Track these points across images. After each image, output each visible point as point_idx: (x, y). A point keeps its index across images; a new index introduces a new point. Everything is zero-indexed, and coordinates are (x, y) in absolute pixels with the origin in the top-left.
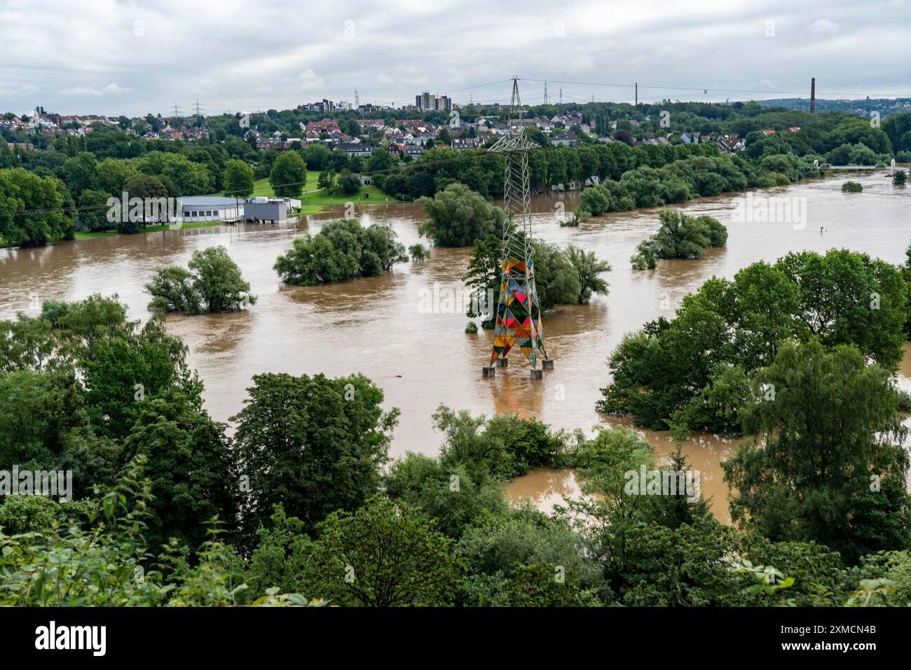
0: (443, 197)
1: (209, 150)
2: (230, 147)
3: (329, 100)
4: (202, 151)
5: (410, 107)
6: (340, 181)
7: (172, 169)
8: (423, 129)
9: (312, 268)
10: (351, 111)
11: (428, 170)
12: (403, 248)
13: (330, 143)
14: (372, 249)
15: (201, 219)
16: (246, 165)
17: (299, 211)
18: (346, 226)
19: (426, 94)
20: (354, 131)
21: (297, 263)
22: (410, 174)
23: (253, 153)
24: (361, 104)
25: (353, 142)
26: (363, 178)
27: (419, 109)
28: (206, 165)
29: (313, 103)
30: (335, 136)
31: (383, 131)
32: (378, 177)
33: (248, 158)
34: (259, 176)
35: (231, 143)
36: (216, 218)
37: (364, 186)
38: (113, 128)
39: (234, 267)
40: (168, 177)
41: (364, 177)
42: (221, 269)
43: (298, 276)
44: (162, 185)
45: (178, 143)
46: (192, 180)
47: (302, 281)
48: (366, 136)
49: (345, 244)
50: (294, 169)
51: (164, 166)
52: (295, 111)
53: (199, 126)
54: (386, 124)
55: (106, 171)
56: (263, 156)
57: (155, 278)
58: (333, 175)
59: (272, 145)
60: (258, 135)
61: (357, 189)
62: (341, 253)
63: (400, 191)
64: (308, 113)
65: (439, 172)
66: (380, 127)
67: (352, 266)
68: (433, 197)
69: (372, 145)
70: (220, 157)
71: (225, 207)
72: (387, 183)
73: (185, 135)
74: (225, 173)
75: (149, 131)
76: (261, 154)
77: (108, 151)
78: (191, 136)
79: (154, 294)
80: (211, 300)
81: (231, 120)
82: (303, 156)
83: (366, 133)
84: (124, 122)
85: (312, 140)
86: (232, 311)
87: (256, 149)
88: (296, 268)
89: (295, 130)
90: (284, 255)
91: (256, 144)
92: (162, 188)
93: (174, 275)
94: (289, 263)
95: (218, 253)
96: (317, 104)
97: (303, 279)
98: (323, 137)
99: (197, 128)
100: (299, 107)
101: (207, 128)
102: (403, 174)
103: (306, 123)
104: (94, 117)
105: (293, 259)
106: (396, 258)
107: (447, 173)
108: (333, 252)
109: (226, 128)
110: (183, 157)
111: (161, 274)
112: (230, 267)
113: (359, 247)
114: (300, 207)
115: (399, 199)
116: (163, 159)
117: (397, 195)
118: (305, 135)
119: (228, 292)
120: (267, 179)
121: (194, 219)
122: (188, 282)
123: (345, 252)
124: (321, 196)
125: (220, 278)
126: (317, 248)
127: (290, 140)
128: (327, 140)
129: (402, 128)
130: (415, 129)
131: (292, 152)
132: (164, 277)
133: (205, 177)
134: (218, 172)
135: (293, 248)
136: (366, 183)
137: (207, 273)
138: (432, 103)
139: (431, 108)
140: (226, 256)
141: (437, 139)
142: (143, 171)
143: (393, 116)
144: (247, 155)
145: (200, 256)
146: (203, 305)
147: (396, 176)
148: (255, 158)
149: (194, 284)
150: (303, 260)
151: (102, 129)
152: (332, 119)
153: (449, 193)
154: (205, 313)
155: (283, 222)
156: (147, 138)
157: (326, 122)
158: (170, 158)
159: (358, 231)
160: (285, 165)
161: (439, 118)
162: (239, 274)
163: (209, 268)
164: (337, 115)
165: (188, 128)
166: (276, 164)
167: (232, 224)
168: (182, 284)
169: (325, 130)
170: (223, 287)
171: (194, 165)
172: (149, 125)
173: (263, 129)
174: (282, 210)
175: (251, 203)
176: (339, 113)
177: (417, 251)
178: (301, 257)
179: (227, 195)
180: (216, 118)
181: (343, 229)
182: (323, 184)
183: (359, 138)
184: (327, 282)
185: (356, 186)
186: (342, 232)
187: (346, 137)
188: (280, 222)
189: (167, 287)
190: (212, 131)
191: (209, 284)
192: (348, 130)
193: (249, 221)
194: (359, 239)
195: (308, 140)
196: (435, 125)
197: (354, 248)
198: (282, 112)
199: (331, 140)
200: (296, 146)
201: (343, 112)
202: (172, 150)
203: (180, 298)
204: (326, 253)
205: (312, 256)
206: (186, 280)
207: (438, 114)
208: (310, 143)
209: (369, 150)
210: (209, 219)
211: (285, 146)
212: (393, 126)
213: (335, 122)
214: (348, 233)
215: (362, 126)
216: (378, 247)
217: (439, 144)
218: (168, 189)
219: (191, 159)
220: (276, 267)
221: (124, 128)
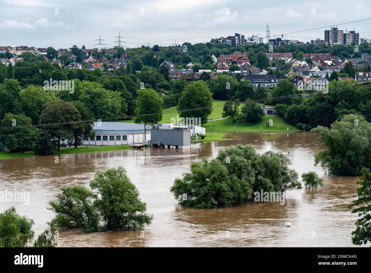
0: (339, 127)
1: (123, 79)
2: (143, 76)
3: (241, 34)
4: (116, 80)
5: (318, 41)
6: (244, 110)
7: (88, 96)
8: (329, 63)
9: (207, 192)
10: (262, 44)
11: (330, 102)
12: (295, 175)
13: (238, 74)
14: (266, 175)
15: (112, 143)
16: (157, 94)
17: (203, 137)
18: (242, 152)
19: (334, 29)
20: (262, 63)
21: (193, 186)
22: (311, 105)
23: (165, 82)
24: (272, 38)
25: (261, 73)
26: (266, 109)
27: (327, 43)
28: (120, 93)
29: (225, 37)
30: (244, 68)
31: (290, 64)
32: (280, 108)
33: (160, 87)
34: (168, 104)
35: (145, 72)
36: (125, 142)
37: (267, 116)
38: (41, 58)
39: (133, 187)
40: (82, 104)
41: (267, 107)
42: (119, 189)
43: (194, 198)
44: (76, 110)
45: (97, 73)
46: (105, 107)
47: (197, 203)
48: (274, 69)
49: (240, 169)
50: (201, 98)
51: (81, 93)
52: (208, 44)
53: (119, 57)
54: (294, 58)
55: (28, 97)
56: (174, 85)
57: (59, 196)
58: (237, 105)
59: (183, 76)
60: (172, 66)
61: (260, 118)
62: (235, 178)
63: (301, 121)
64: (221, 47)
65: (340, 103)
66: (288, 60)
67: (245, 191)
68: (330, 127)
69: (278, 77)
70: (134, 86)
71: (134, 132)
72: (289, 113)
73: (105, 66)
74: (137, 101)
75: (73, 61)
76: (172, 84)
77: (34, 78)
78: (111, 67)
79: (57, 211)
80: (110, 218)
81: (148, 52)
82: (211, 86)
83: (274, 65)
84: (51, 53)
85: (221, 71)
86: (129, 229)
87: (167, 79)
88: (193, 190)
89: (207, 62)
90: (181, 178)
91: (168, 74)
92: (76, 113)
93: (77, 194)
94: (186, 185)
95: (118, 174)
96: (229, 38)
97: (199, 202)
98: (233, 69)
99: (117, 59)
100: (212, 41)
101: (126, 59)
102: (305, 104)
103: (217, 55)
104: (25, 48)
105: (189, 182)
106: (290, 184)
107: (347, 104)
108: (227, 177)
109: (143, 59)
110: (99, 85)
111: (64, 193)
112: (128, 188)
113: (253, 173)
114: (204, 133)
115: (300, 128)
116: (81, 86)
117: (298, 124)
118: (216, 67)
119: (126, 211)
120: (175, 107)
121: (105, 143)
122: (89, 201)
123: (240, 177)
124: (226, 124)
125: (118, 198)
126: (213, 173)
127: (201, 71)
128: (236, 72)
129: (309, 61)
130: (322, 62)
131: (201, 82)
132: (68, 196)
133: (118, 104)
134: (131, 99)
135: (190, 172)
136: (269, 112)
137: (107, 192)
138: (340, 37)
139: (339, 43)
140: (125, 177)
141: (342, 72)
142: (62, 98)
143: (301, 49)
144: (159, 84)
145: (101, 176)
146: (102, 223)
147: (298, 106)
148: (166, 87)
149: (95, 203)
150: (199, 184)
151: (31, 58)
152: (242, 52)
153: (345, 123)
154: (103, 230)
155: (186, 147)
156: (70, 67)
157: (237, 54)
158: (87, 86)
159: (252, 157)
160: (192, 93)
161: (346, 52)
162: (137, 195)
163: (109, 188)
164: (247, 48)
165: (109, 58)
166: (184, 93)
167: (139, 148)
168: (84, 202)
169: (235, 62)
170: (121, 206)
171: (109, 93)
172: (74, 56)
173: (178, 61)
174: (186, 137)
175: (158, 128)
176: (250, 47)
177: (310, 179)
178: (197, 180)
179: (138, 121)
180: (135, 50)
181: (239, 155)
182: (228, 112)
183: (267, 70)
184: (221, 205)
185: (259, 115)
186: (237, 158)
187: (255, 70)
188: (184, 147)
189: (70, 204)
190: (130, 62)
191: (108, 203)
192: (257, 63)
193: (155, 146)
194: (253, 166)
195: (218, 71)
196: (341, 59)
197: (248, 174)
198: (196, 45)
199: (239, 72)
200: (205, 77)
201: (254, 46)
202: (90, 79)
203: (81, 216)
204: (221, 178)
205: (207, 180)
206: (88, 199)
207: (345, 48)
208: (220, 74)
209: (275, 82)
210: (119, 143)
211: (195, 76)
212: (301, 59)
213: (245, 55)
214: (243, 159)
215: (271, 59)
216: (271, 173)
217: (343, 76)
218: (82, 114)
219: (107, 87)
220: (173, 189)
221: (51, 58)
